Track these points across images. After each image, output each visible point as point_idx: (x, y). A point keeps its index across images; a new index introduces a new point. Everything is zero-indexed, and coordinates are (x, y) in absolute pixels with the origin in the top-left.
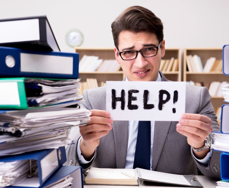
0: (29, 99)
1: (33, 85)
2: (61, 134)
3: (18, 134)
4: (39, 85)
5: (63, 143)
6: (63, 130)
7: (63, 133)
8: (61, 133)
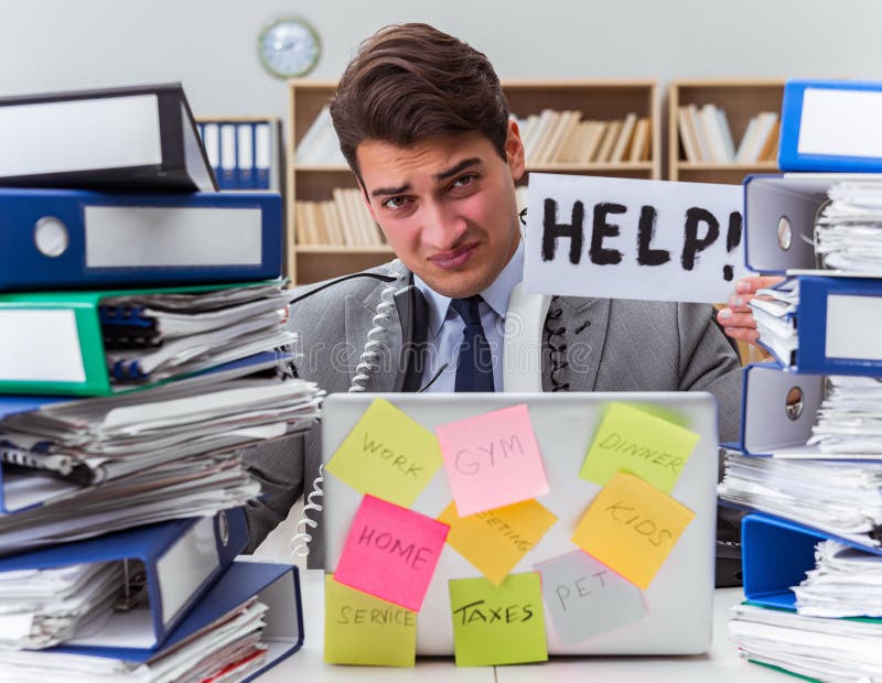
0: (116, 358)
1: (129, 314)
2: (225, 469)
3: (81, 475)
4: (149, 313)
5: (230, 496)
6: (228, 456)
7: (232, 462)
8: (224, 464)
